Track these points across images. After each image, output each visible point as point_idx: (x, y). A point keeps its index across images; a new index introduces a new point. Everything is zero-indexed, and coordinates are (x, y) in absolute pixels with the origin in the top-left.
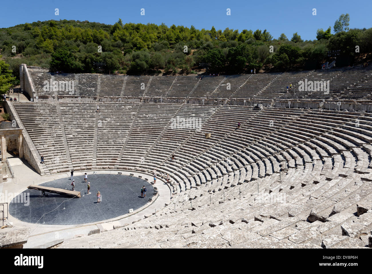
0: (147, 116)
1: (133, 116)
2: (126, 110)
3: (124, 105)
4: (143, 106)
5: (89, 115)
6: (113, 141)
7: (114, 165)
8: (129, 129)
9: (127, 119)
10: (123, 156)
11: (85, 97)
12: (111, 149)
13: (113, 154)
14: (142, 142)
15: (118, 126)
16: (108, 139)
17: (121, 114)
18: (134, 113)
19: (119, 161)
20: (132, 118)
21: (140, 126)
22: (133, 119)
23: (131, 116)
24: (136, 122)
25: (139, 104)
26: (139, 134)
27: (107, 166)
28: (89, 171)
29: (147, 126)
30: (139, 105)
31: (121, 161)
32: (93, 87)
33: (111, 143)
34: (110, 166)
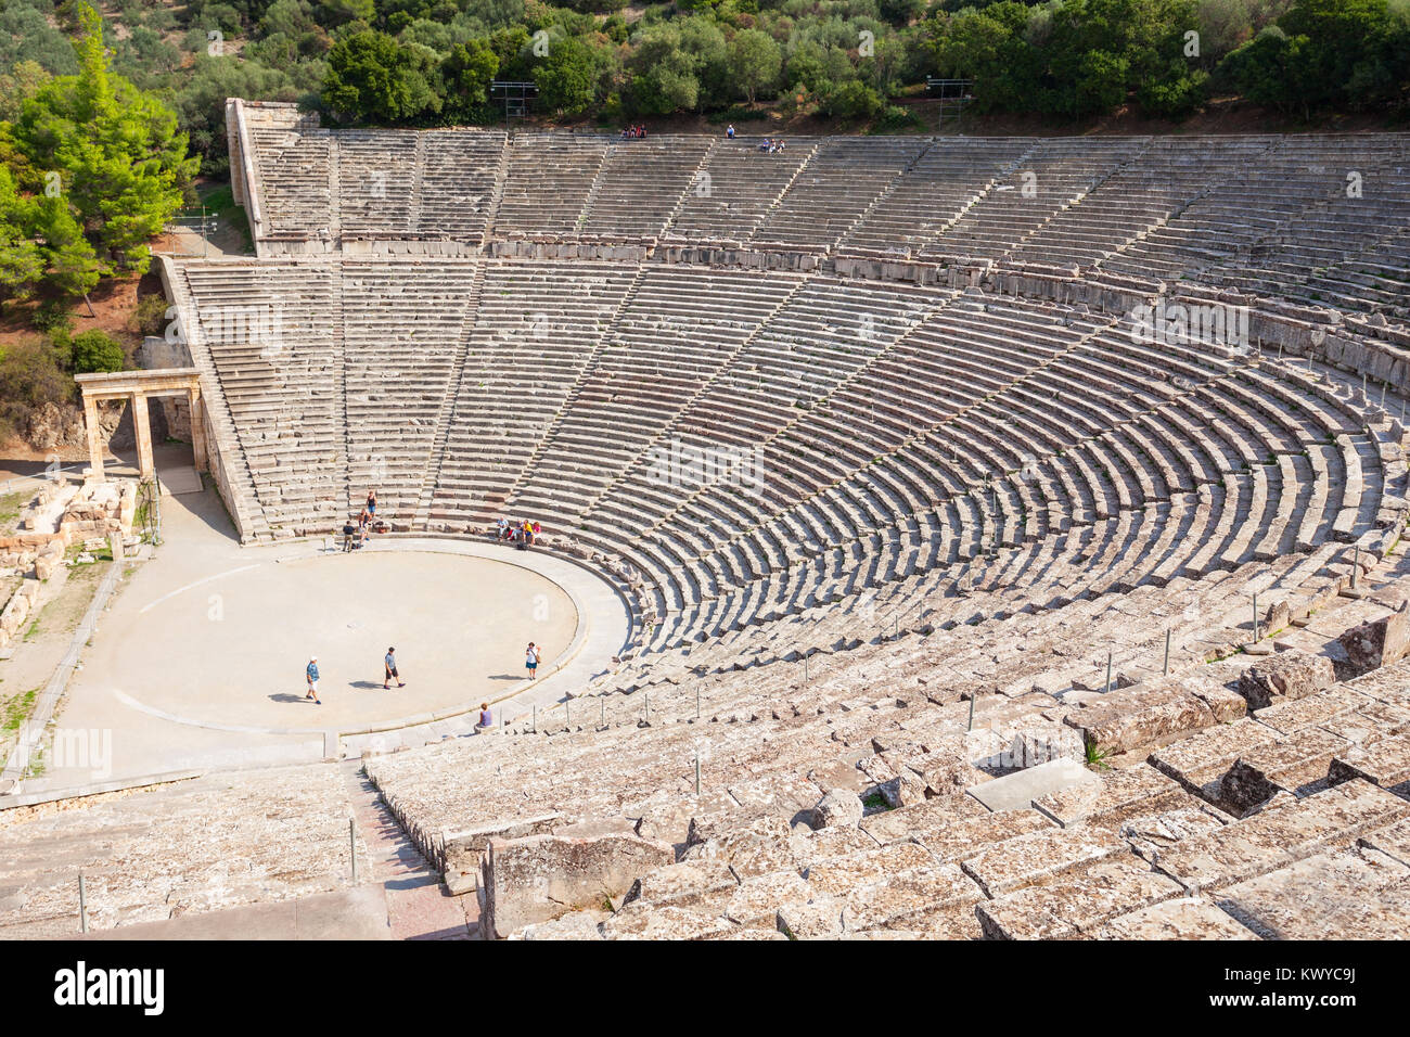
0: (655, 324)
1: (601, 322)
2: (581, 294)
3: (577, 274)
4: (653, 277)
5: (439, 315)
6: (507, 426)
7: (488, 520)
8: (574, 380)
9: (575, 335)
10: (528, 488)
11: (437, 236)
12: (493, 456)
13: (495, 479)
14: (610, 436)
15: (535, 363)
16: (491, 416)
17: (557, 313)
18: (606, 309)
19: (508, 508)
20: (596, 333)
21: (616, 368)
22: (599, 337)
23: (593, 322)
24: (609, 348)
25: (637, 269)
26: (606, 400)
27: (464, 525)
28: (399, 537)
29: (644, 371)
30: (633, 276)
31: (517, 508)
32: (477, 190)
33: (495, 433)
34: (473, 525)
